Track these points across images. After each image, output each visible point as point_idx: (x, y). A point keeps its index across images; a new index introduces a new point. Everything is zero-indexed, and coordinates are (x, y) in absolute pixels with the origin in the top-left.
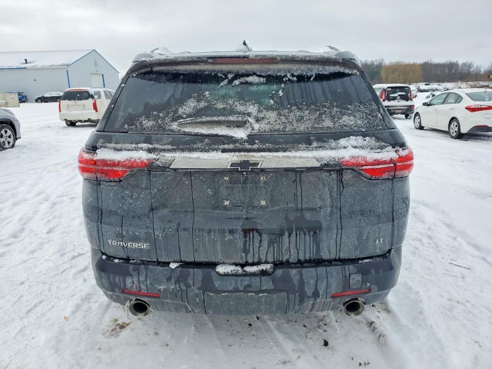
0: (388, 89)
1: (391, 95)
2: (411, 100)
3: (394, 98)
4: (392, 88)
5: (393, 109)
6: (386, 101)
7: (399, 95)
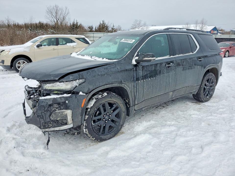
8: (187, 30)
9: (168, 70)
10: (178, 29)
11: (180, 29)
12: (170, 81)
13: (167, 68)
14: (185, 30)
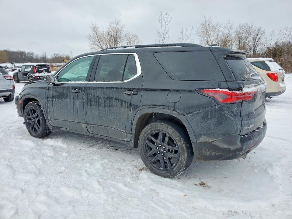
0: (37, 66)
1: (39, 70)
2: (51, 72)
3: (42, 72)
4: (39, 65)
5: (42, 78)
6: (37, 73)
7: (44, 70)
8: (136, 47)
9: (75, 96)
10: (121, 48)
11: (125, 47)
12: (78, 109)
13: (75, 93)
14: (134, 48)
